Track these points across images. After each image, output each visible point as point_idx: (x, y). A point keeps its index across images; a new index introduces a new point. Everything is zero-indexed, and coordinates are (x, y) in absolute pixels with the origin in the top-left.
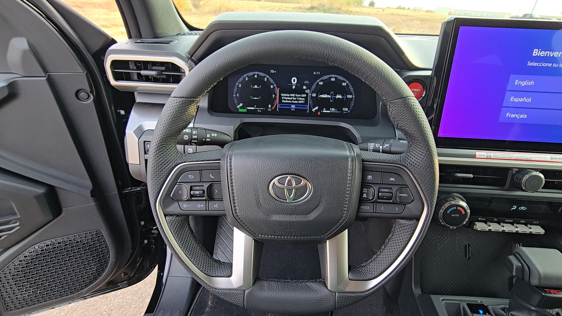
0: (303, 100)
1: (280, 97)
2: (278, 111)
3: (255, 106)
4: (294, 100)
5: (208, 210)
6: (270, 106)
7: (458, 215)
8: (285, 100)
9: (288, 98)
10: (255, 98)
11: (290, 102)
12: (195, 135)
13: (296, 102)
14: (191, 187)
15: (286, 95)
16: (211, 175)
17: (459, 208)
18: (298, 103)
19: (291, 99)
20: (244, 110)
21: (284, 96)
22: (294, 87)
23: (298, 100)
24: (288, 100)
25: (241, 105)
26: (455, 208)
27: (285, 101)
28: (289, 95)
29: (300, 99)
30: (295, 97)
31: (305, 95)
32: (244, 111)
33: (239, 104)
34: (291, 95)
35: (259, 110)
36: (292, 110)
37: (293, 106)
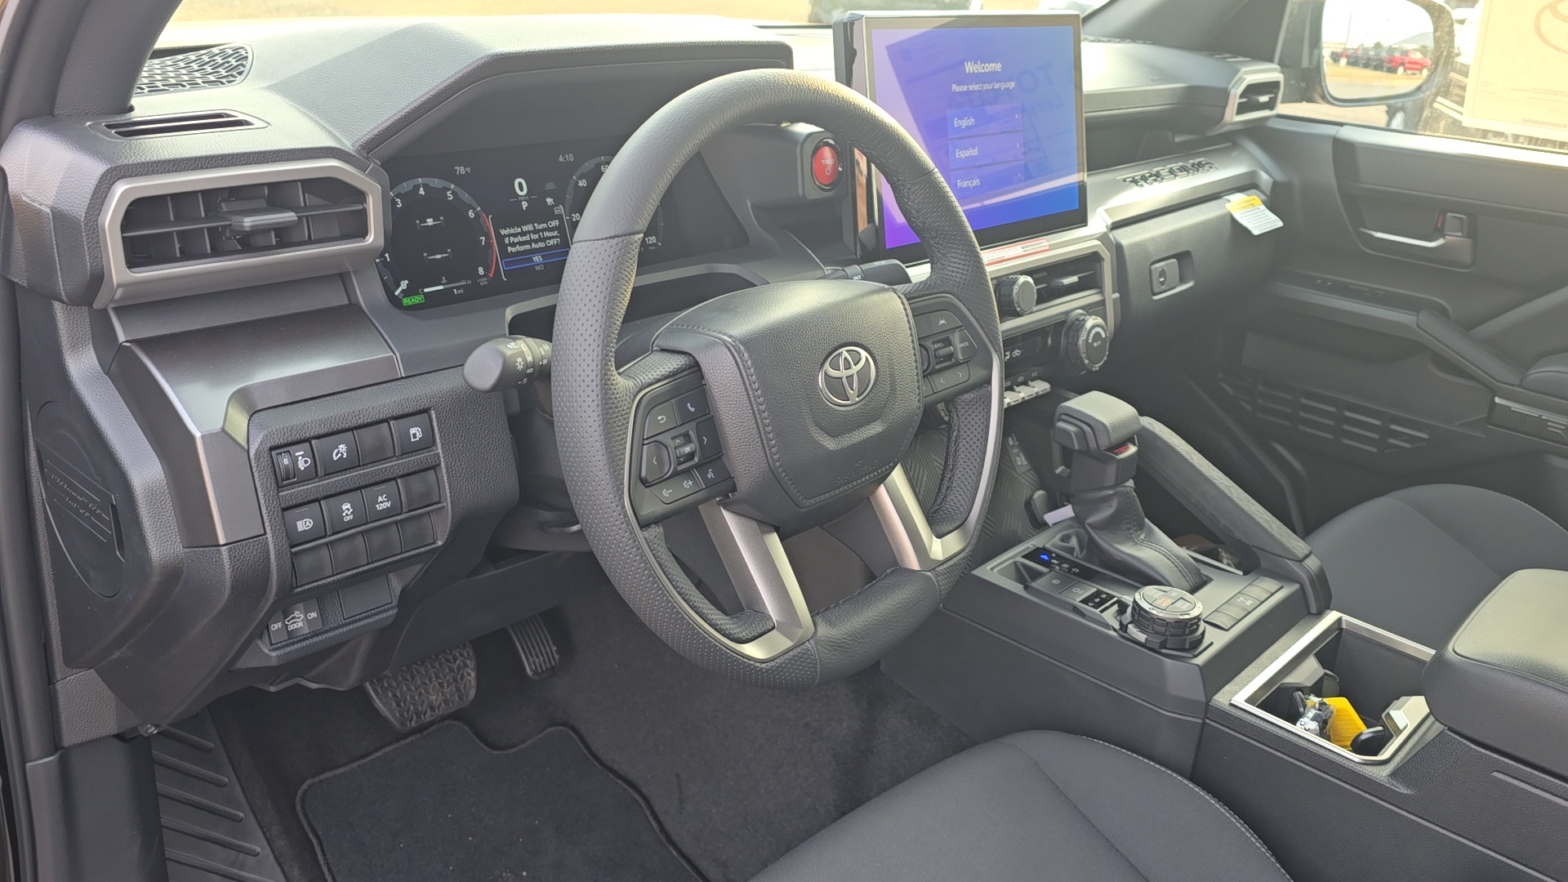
0: (556, 237)
1: (500, 238)
2: (505, 279)
3: (444, 281)
4: (536, 241)
6: (481, 271)
8: (513, 245)
9: (520, 239)
10: (438, 256)
11: (527, 247)
13: (541, 245)
15: (512, 231)
18: (547, 248)
19: (527, 238)
20: (417, 299)
21: (509, 235)
22: (525, 205)
23: (543, 240)
24: (521, 243)
25: (404, 284)
27: (514, 250)
28: (519, 230)
29: (547, 234)
30: (535, 231)
31: (555, 223)
32: (417, 302)
33: (397, 285)
34: (525, 228)
35: (458, 288)
36: (538, 268)
37: (537, 259)
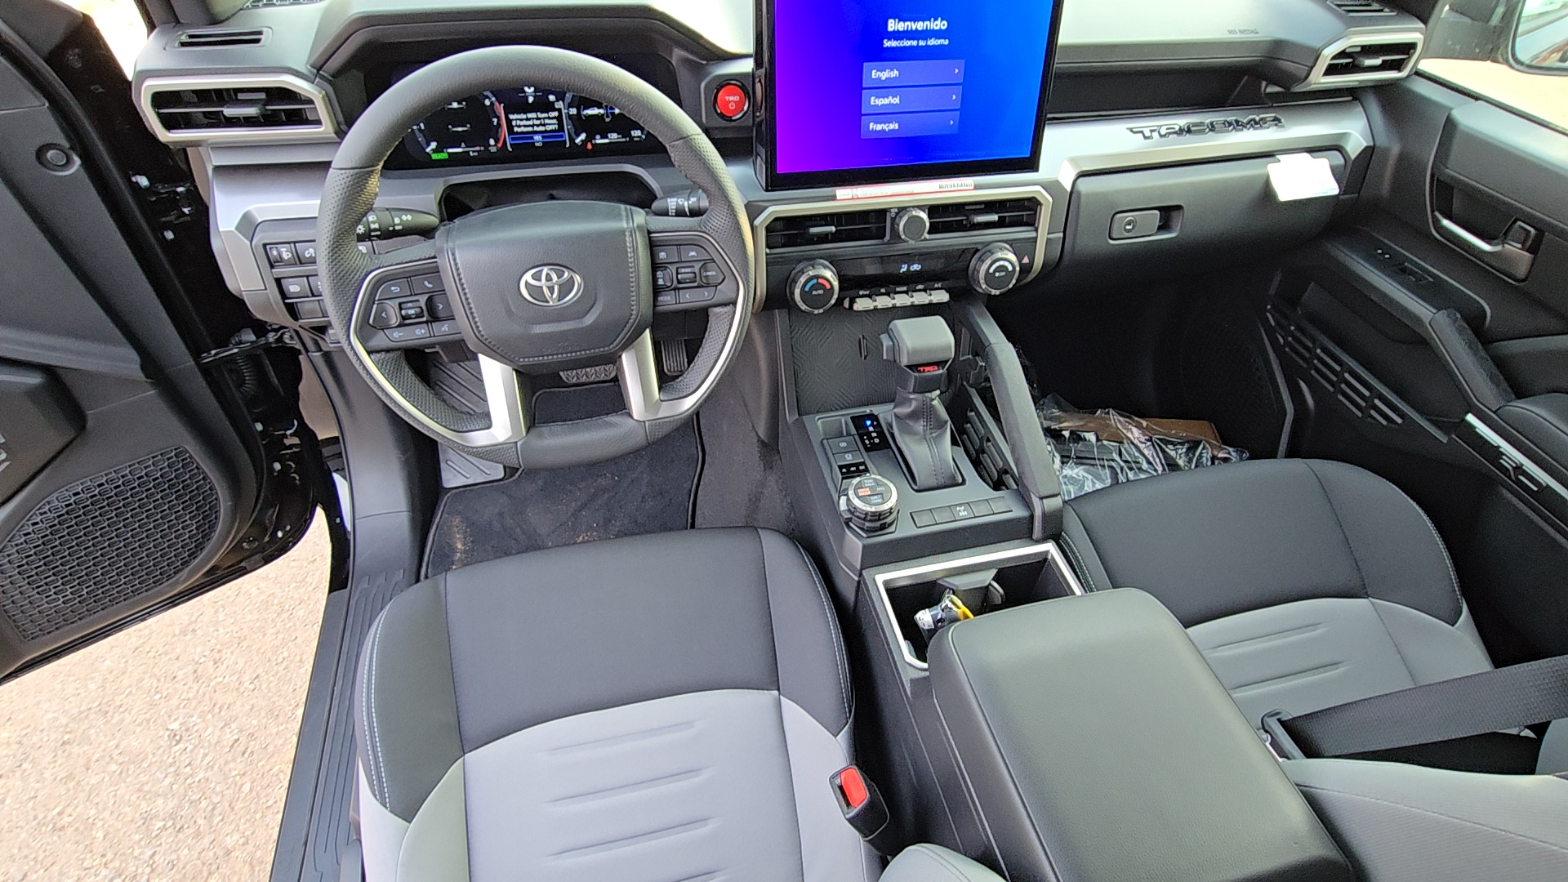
0: (554, 124)
1: (509, 122)
2: (510, 150)
3: (463, 145)
4: (538, 126)
5: (434, 336)
6: (492, 142)
7: (821, 292)
8: (519, 126)
9: (525, 123)
10: (460, 129)
11: (530, 129)
12: (374, 222)
13: (542, 128)
14: (400, 304)
15: (519, 116)
16: (426, 283)
17: (820, 281)
18: (546, 131)
19: (531, 123)
20: (443, 156)
21: (516, 120)
22: (531, 99)
23: (544, 125)
24: (525, 126)
25: (434, 145)
26: (815, 281)
27: (519, 130)
28: (524, 116)
29: (547, 121)
30: (538, 119)
31: (556, 114)
32: (442, 158)
33: (428, 145)
34: (530, 115)
35: (473, 152)
36: (537, 144)
37: (537, 138)
